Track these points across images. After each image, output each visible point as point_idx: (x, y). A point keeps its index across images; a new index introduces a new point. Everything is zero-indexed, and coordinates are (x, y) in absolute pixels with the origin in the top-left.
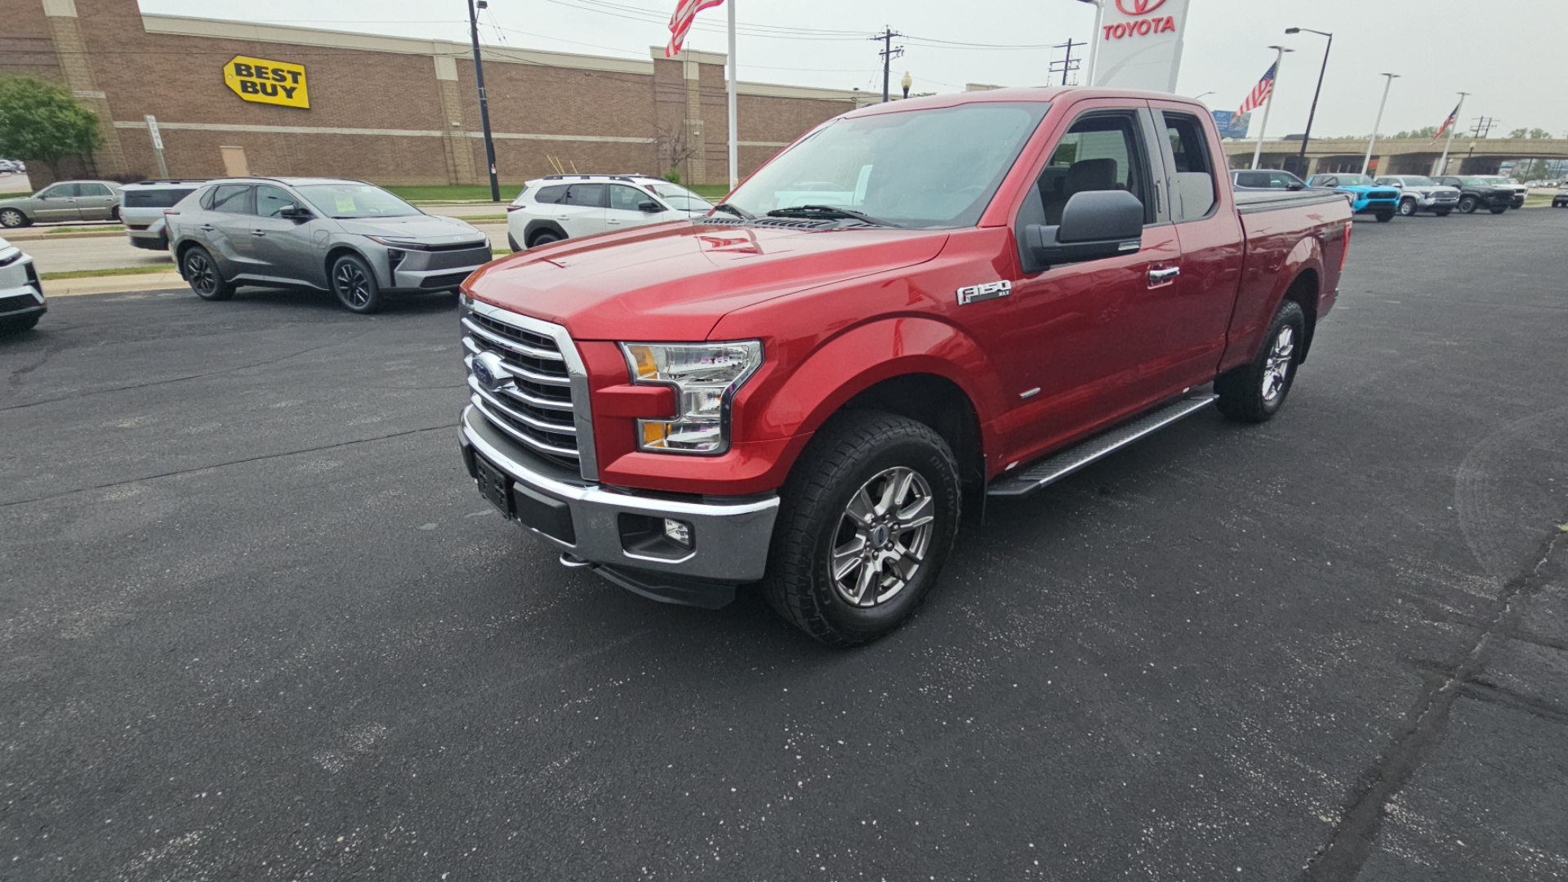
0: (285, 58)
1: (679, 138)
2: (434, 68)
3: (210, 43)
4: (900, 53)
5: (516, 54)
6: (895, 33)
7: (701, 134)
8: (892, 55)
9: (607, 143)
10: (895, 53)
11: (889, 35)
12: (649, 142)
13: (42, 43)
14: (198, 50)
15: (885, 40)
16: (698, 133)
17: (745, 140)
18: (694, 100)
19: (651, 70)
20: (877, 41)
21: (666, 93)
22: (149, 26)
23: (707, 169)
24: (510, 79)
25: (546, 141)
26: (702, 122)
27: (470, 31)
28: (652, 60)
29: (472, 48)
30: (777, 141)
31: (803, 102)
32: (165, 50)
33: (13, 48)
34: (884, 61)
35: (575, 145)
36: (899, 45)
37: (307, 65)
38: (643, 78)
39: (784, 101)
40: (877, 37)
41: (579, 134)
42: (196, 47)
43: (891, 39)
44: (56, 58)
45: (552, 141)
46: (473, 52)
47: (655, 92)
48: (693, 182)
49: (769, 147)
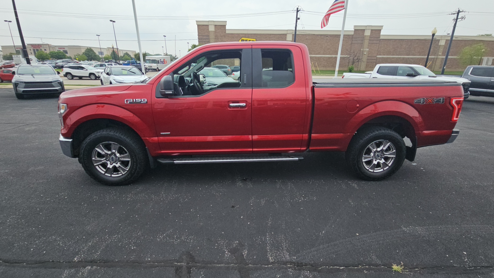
0: (252, 37)
1: (356, 55)
2: (286, 37)
3: (238, 35)
4: (463, 19)
5: (305, 32)
6: (462, 11)
7: (366, 54)
8: (458, 20)
9: (332, 57)
10: (461, 19)
11: (459, 12)
12: (345, 56)
13: (207, 37)
14: (235, 37)
15: (457, 14)
16: (365, 53)
17: (385, 55)
18: (366, 42)
19: (353, 33)
20: (453, 15)
21: (356, 40)
22: (227, 32)
23: (366, 65)
24: (307, 39)
25: (313, 57)
26: (368, 50)
27: (295, 27)
28: (354, 30)
29: (294, 31)
30: (398, 55)
31: (413, 41)
32: (229, 37)
33: (202, 38)
34: (454, 23)
35: (322, 58)
36: (463, 16)
37: (256, 39)
38: (349, 36)
39: (404, 41)
40: (453, 13)
41: (324, 55)
42: (235, 36)
43: (460, 13)
44: (209, 40)
45: (315, 57)
46: (294, 32)
47: (353, 40)
48: (360, 70)
49: (394, 58)
